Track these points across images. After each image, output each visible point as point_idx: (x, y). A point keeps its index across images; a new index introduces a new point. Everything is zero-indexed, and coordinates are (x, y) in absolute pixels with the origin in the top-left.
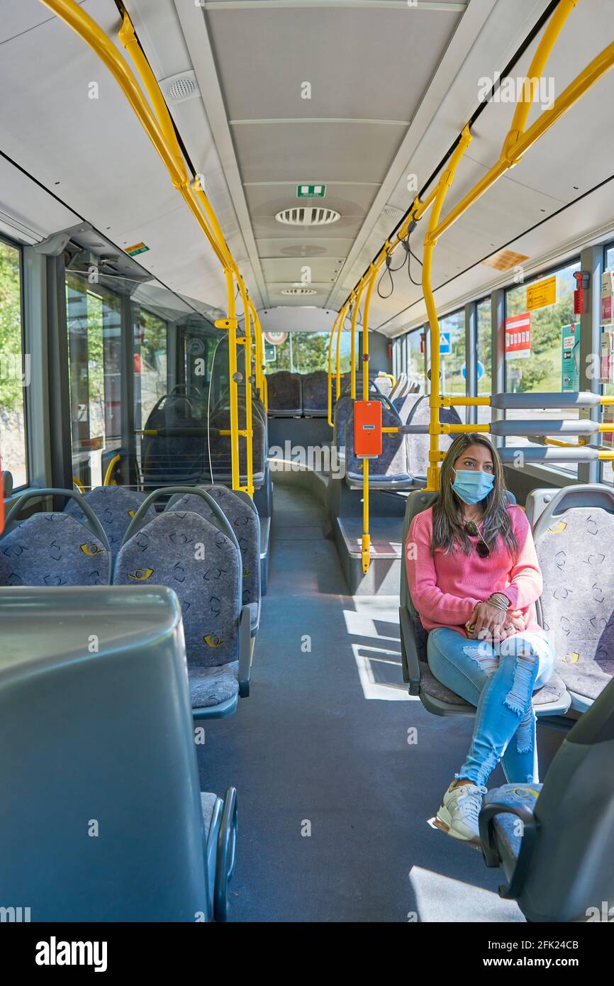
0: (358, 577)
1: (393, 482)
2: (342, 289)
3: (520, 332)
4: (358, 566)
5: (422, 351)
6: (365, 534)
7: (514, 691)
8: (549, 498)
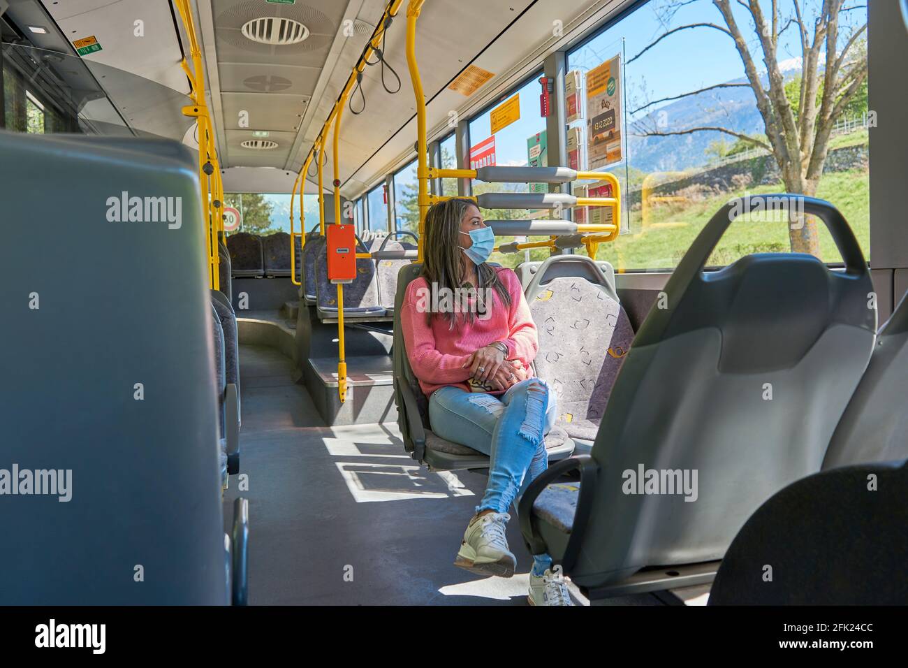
0: (335, 407)
1: (367, 312)
2: (304, 142)
3: (485, 156)
4: (335, 397)
5: (385, 203)
6: (341, 362)
7: (527, 422)
8: (535, 269)
